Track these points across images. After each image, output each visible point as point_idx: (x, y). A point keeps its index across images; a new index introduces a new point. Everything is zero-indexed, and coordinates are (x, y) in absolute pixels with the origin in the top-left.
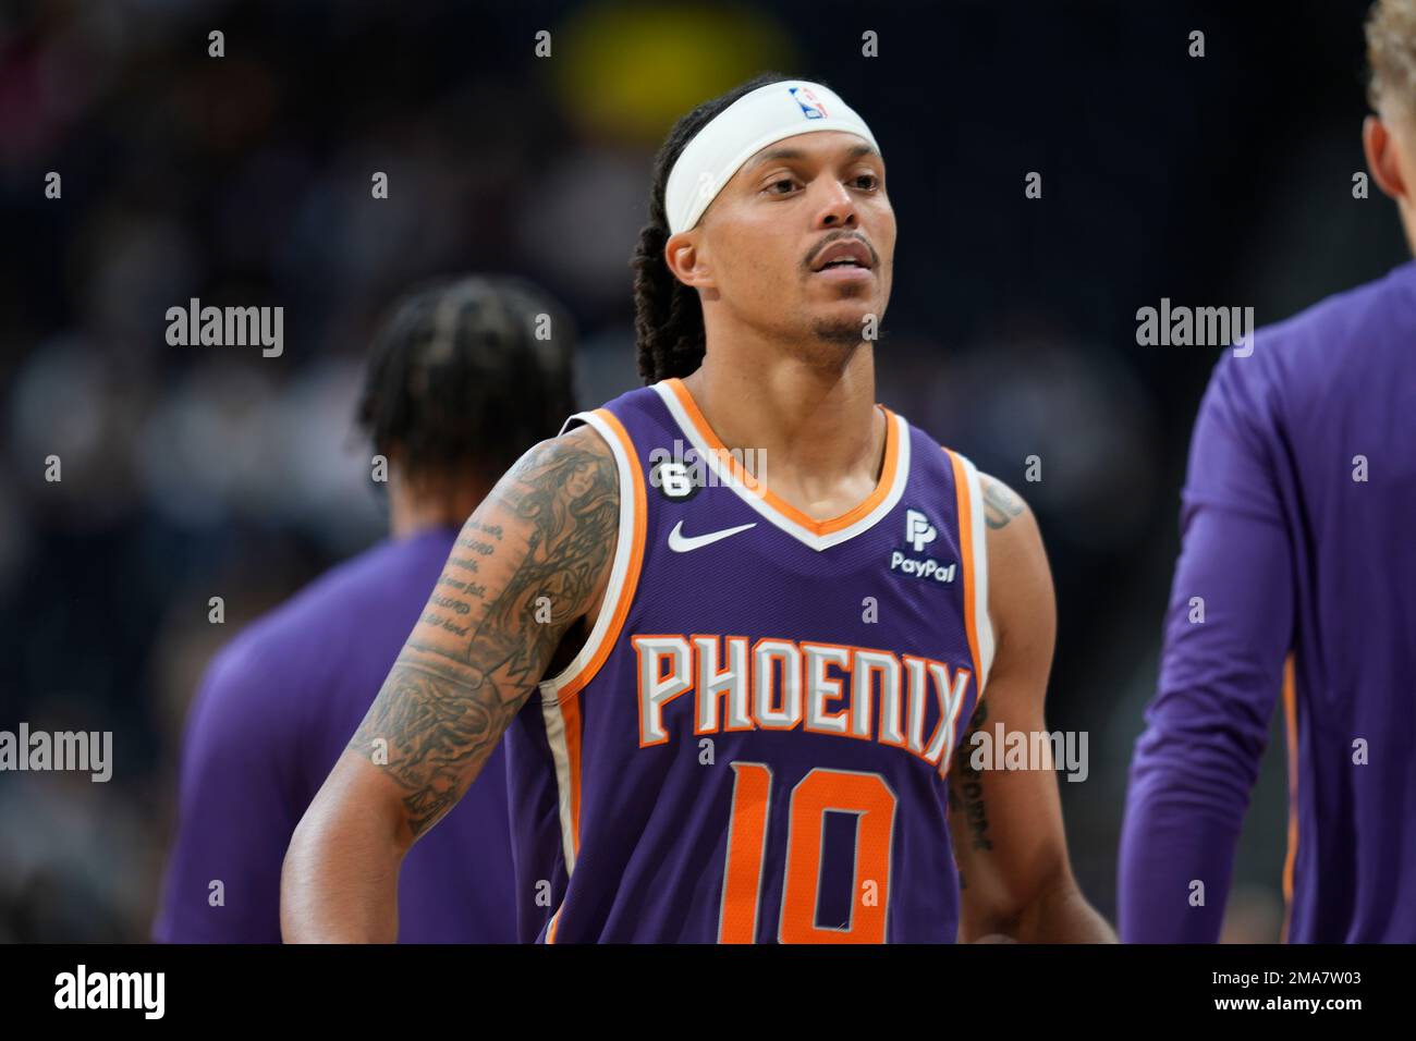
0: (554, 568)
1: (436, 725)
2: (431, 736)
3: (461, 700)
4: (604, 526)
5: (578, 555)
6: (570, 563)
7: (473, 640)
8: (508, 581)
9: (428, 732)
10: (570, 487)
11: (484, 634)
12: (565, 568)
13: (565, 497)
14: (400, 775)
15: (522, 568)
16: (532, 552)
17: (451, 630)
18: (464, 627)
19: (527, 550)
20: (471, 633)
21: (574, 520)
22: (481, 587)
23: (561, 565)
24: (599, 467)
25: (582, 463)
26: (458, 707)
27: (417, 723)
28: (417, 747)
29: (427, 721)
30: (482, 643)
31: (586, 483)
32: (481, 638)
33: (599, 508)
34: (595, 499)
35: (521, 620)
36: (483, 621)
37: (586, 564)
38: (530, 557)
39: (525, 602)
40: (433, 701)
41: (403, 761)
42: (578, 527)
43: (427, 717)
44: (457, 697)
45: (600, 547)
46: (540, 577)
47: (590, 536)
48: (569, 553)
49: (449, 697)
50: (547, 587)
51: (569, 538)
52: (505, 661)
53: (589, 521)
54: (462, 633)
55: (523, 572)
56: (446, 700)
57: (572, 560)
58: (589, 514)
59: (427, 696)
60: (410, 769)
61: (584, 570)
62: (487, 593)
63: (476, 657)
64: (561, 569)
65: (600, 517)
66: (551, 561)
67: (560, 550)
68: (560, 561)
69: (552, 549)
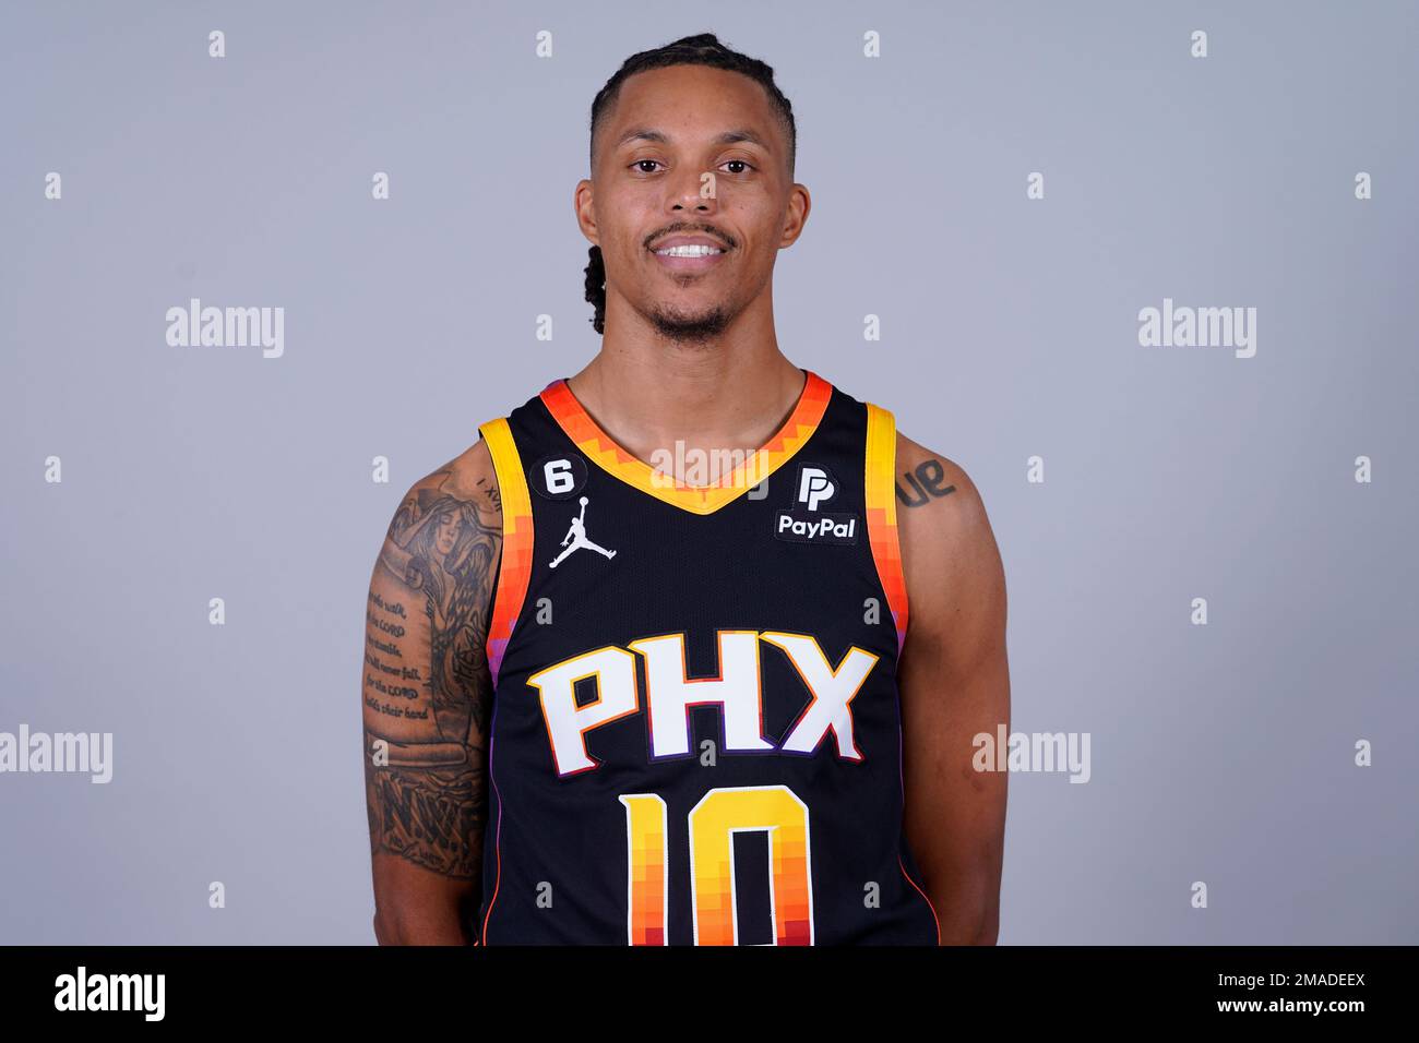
0: (455, 630)
1: (459, 811)
2: (462, 821)
3: (462, 778)
4: (477, 570)
5: (466, 609)
6: (463, 620)
7: (436, 718)
8: (429, 655)
9: (458, 821)
10: (440, 544)
11: (441, 709)
12: (462, 626)
13: (437, 556)
14: (463, 873)
15: (433, 641)
16: (433, 622)
17: (415, 717)
18: (423, 710)
19: (428, 621)
20: (430, 713)
21: (451, 577)
22: (413, 670)
23: (458, 624)
24: (462, 514)
25: (446, 513)
26: (464, 785)
27: (445, 818)
28: (460, 839)
29: (450, 814)
30: (444, 718)
31: (452, 535)
32: (441, 713)
33: (470, 555)
34: (464, 547)
35: (458, 683)
36: (433, 698)
37: (475, 614)
38: (433, 628)
39: (451, 666)
40: (443, 791)
41: (457, 859)
42: (457, 583)
43: (449, 807)
44: (457, 778)
45: (480, 591)
46: (448, 643)
47: (469, 586)
48: (459, 611)
49: (452, 780)
50: (459, 649)
51: (453, 597)
52: (470, 723)
53: (463, 572)
54: (424, 716)
55: (436, 643)
56: (451, 785)
57: (464, 616)
58: (462, 567)
59: (437, 789)
60: (467, 862)
61: (475, 619)
62: (421, 673)
63: (446, 733)
64: (459, 629)
65: (472, 563)
66: (450, 624)
67: (452, 612)
68: (456, 622)
69: (445, 615)
